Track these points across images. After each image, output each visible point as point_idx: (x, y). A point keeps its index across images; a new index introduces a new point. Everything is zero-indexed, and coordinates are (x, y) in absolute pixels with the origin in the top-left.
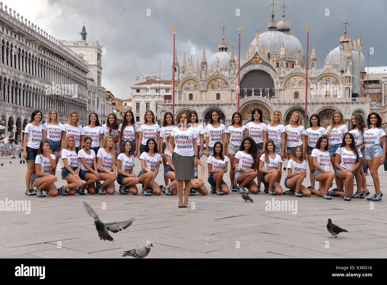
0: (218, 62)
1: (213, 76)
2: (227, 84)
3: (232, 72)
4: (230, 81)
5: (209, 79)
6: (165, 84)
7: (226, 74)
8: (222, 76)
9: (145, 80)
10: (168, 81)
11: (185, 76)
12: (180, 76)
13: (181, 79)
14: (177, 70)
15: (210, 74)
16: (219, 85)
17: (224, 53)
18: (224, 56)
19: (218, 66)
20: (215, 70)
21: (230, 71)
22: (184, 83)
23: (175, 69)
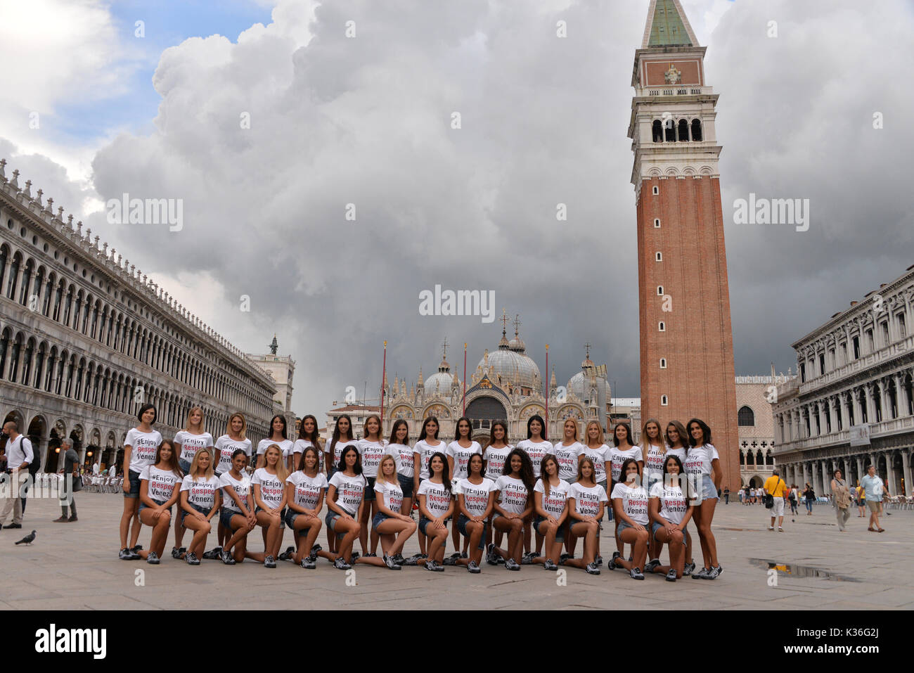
0: (438, 385)
1: (431, 402)
2: (448, 412)
3: (455, 398)
4: (452, 408)
5: (426, 406)
6: (370, 411)
7: (447, 400)
8: (442, 402)
9: (345, 406)
10: (373, 407)
11: (396, 401)
12: (390, 401)
13: (391, 405)
14: (387, 393)
15: (428, 400)
16: (438, 414)
17: (445, 374)
18: (445, 379)
19: (437, 390)
20: (434, 394)
21: (453, 396)
22: (395, 409)
23: (384, 392)
